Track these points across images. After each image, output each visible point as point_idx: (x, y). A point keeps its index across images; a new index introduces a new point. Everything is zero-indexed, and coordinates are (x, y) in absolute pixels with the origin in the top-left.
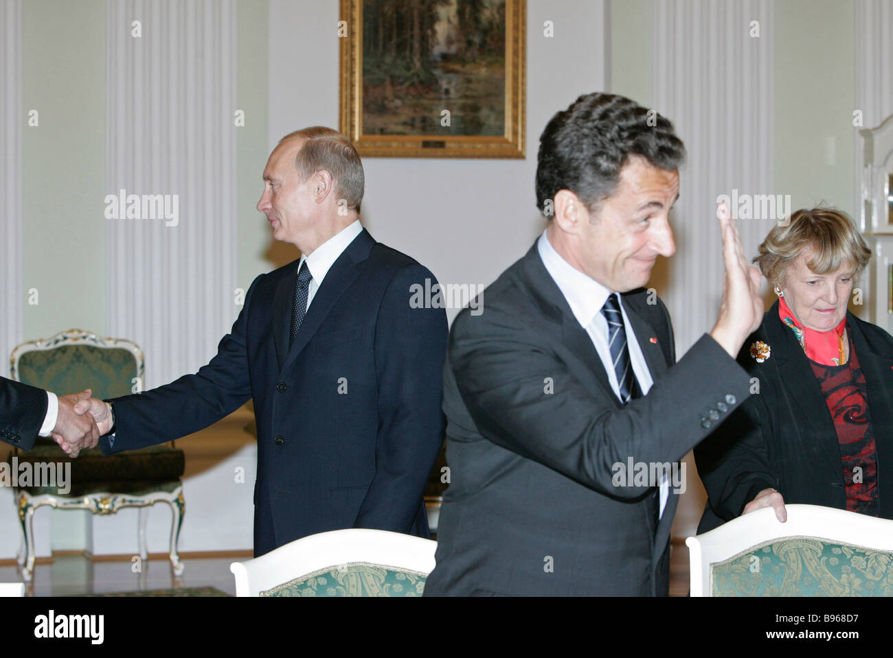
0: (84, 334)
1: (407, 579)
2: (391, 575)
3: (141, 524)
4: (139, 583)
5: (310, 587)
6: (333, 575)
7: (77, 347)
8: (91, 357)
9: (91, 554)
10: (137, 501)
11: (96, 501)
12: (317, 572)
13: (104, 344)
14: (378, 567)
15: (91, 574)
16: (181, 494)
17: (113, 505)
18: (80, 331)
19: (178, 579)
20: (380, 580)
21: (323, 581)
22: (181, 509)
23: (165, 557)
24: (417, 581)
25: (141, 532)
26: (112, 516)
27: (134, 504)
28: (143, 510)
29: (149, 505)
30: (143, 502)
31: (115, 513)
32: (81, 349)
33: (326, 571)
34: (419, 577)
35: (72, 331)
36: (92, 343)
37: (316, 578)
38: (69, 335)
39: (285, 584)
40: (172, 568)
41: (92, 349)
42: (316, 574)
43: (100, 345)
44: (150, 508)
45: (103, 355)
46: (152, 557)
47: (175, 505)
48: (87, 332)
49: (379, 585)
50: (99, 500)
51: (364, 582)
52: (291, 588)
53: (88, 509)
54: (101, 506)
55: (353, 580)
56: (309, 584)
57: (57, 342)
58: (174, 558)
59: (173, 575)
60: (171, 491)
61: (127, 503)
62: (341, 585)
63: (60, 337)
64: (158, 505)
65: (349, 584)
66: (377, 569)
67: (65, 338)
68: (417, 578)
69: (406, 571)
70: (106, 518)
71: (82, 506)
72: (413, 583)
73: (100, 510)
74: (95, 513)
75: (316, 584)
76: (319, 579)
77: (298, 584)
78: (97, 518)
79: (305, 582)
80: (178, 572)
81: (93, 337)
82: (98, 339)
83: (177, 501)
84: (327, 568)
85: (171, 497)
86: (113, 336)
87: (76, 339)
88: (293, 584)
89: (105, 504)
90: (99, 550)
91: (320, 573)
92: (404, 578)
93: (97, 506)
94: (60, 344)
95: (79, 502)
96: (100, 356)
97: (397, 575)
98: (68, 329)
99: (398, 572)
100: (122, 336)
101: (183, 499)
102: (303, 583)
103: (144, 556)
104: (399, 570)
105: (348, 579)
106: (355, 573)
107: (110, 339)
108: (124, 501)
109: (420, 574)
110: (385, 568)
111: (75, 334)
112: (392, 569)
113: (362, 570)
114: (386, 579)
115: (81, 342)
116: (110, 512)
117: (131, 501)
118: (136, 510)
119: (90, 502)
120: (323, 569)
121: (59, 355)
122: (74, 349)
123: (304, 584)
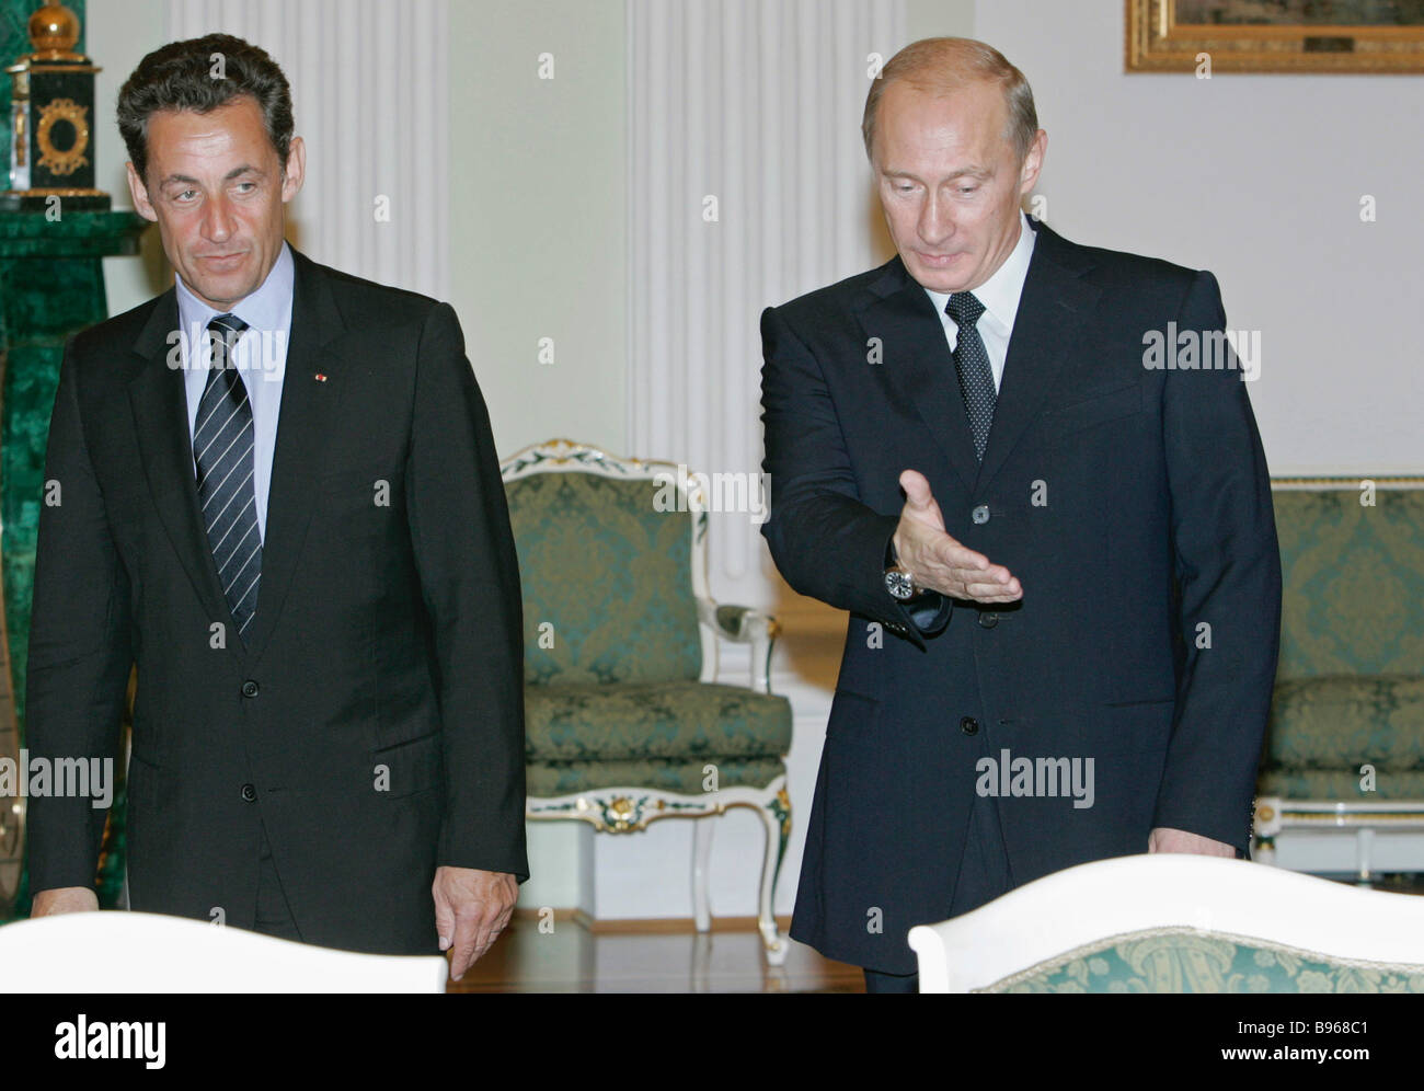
0: (579, 450)
1: (1277, 964)
2: (1245, 954)
3: (699, 855)
4: (692, 980)
5: (1074, 978)
6: (1121, 953)
7: (564, 476)
8: (594, 499)
9: (590, 917)
10: (688, 806)
11: (601, 803)
12: (1088, 946)
13: (623, 471)
14: (1218, 937)
15: (589, 960)
16: (784, 790)
17: (639, 813)
18: (571, 444)
19: (774, 973)
20: (1220, 966)
21: (1101, 967)
22: (782, 823)
23: (749, 926)
24: (1300, 970)
25: (698, 872)
26: (637, 836)
27: (683, 811)
28: (703, 823)
29: (716, 813)
30: (702, 807)
31: (642, 830)
32: (572, 482)
33: (1107, 945)
34: (1304, 961)
35: (554, 443)
36: (595, 469)
37: (1086, 959)
38: (546, 452)
39: (1020, 973)
40: (763, 948)
41: (596, 482)
42: (1085, 952)
43: (613, 473)
44: (717, 820)
45: (620, 494)
46: (721, 926)
47: (770, 814)
48: (585, 446)
49: (1218, 977)
50: (609, 802)
51: (1187, 969)
52: (1032, 981)
53: (585, 822)
54: (614, 814)
55: (1164, 965)
56: (1071, 972)
57: (522, 465)
58: (767, 927)
59: (765, 964)
60: (761, 784)
61: (669, 810)
62: (1138, 977)
63: (529, 457)
64: (733, 814)
65: (1155, 973)
66: (1213, 941)
67: (540, 458)
68: (1300, 963)
69: (1276, 948)
70: (623, 839)
71: (573, 814)
72: (1292, 972)
73: (612, 823)
74: (603, 830)
75: (1085, 974)
76: (1092, 962)
77: (1050, 973)
78: (603, 840)
79: (1064, 968)
80: (775, 959)
81: (599, 455)
82: (608, 459)
83: (775, 805)
84: (1108, 938)
85: (763, 797)
86: (641, 455)
87: (562, 461)
88: (1038, 973)
89: (621, 812)
90: (606, 911)
91: (1094, 949)
92: (1272, 962)
93: (604, 814)
94: (528, 471)
95: (567, 807)
96: (613, 496)
97: (1257, 956)
98: (543, 439)
99: (1260, 950)
100: (661, 456)
101: (787, 802)
102: (1058, 971)
103: (703, 924)
104: (1260, 945)
105: (1153, 962)
106: (1168, 949)
107: (634, 460)
108: (662, 804)
109: (1305, 955)
110: (1233, 939)
111: (561, 450)
112: (1246, 942)
113: (1183, 944)
114: (1233, 963)
115: (575, 466)
116: (632, 828)
117: (676, 806)
118: (688, 825)
119: (590, 807)
120: (1100, 942)
121: (527, 492)
122: (559, 483)
123: (1063, 972)
